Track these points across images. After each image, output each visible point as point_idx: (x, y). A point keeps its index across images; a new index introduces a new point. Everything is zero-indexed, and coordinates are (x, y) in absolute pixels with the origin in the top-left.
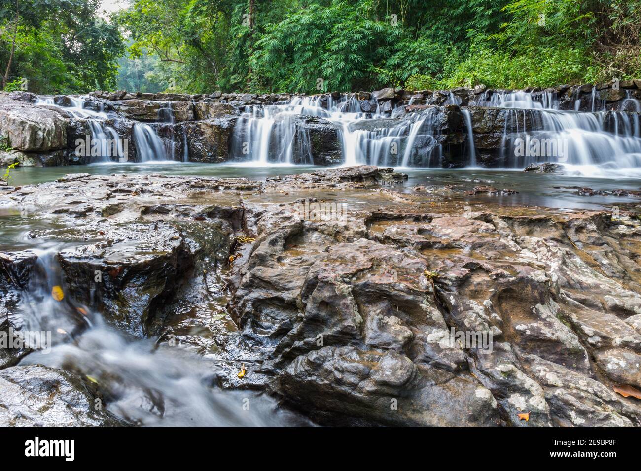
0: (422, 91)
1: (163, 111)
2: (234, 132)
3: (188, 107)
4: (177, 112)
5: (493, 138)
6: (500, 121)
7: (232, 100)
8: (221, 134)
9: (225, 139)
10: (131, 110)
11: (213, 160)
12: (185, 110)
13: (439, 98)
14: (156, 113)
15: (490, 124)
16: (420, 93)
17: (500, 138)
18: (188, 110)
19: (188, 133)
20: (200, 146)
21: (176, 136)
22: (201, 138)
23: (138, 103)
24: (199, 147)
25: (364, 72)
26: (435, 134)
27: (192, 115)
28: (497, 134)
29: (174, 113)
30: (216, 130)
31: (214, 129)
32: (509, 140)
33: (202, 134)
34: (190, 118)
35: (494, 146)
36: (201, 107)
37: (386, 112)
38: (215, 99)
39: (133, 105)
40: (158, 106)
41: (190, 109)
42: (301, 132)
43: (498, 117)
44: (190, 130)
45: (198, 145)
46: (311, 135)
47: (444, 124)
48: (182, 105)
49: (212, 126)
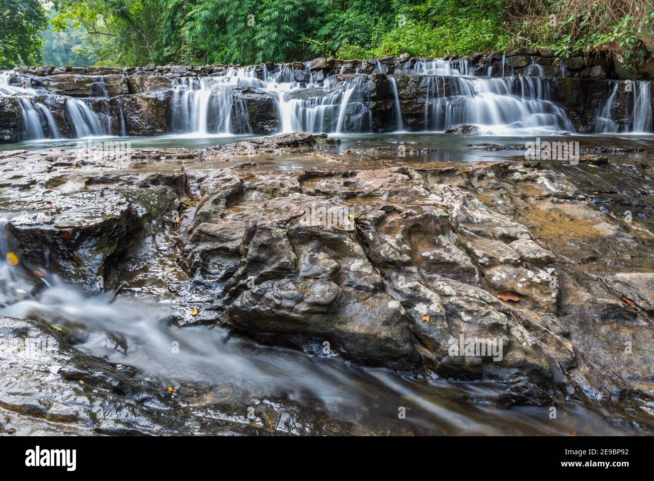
0: (352, 61)
1: (95, 85)
2: (172, 104)
3: (122, 81)
4: (111, 86)
5: (417, 103)
6: (422, 88)
7: (167, 73)
8: (158, 107)
9: (162, 112)
10: (61, 85)
11: (152, 133)
12: (119, 83)
13: (368, 67)
14: (88, 88)
15: (414, 90)
16: (350, 62)
17: (423, 104)
18: (122, 84)
19: (123, 106)
20: (137, 119)
21: (111, 110)
22: (137, 112)
23: (68, 78)
24: (137, 121)
25: (297, 43)
26: (364, 101)
27: (127, 89)
28: (420, 100)
29: (107, 87)
30: (153, 103)
31: (150, 101)
32: (431, 105)
33: (138, 107)
34: (125, 92)
35: (418, 111)
36: (135, 80)
37: (319, 82)
38: (150, 72)
39: (63, 80)
40: (90, 81)
41: (124, 82)
42: (239, 103)
43: (421, 84)
44: (125, 104)
45: (135, 119)
46: (248, 105)
47: (373, 92)
48: (115, 79)
49: (148, 99)
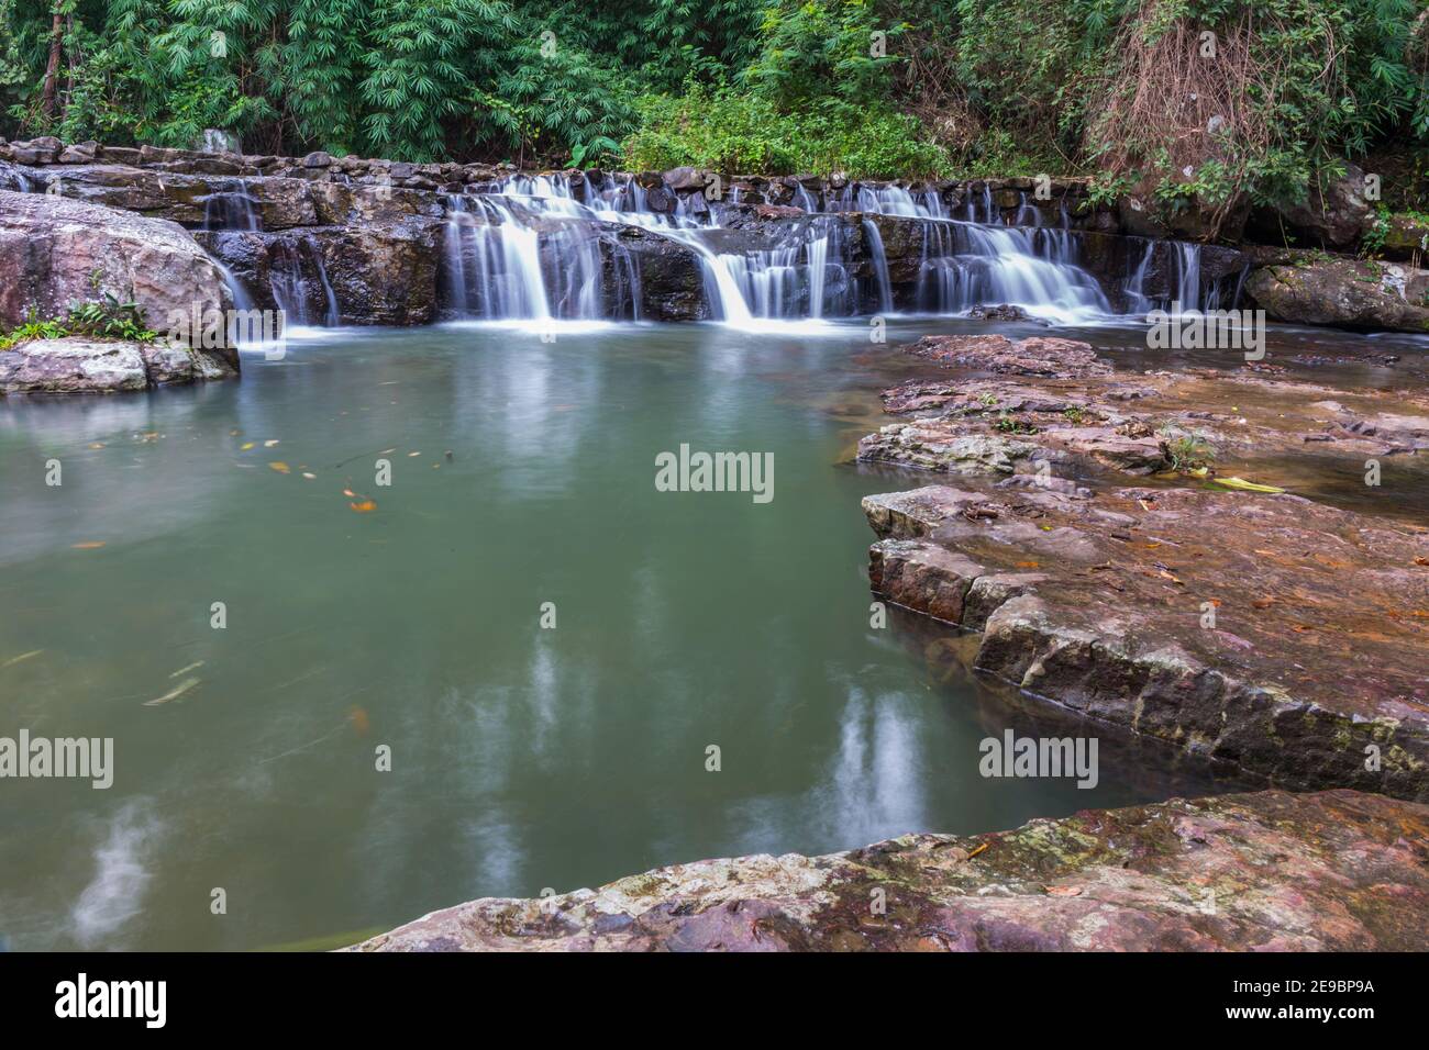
0: (751, 177)
1: (221, 201)
3: (302, 193)
4: (270, 205)
5: (907, 266)
6: (915, 240)
8: (418, 261)
9: (427, 273)
10: (120, 195)
11: (398, 320)
12: (292, 199)
13: (784, 193)
14: (201, 207)
15: (902, 244)
16: (746, 179)
17: (917, 266)
18: (301, 201)
19: (324, 256)
20: (363, 287)
22: (362, 270)
23: (137, 178)
24: (362, 291)
27: (312, 213)
28: (912, 260)
29: (257, 208)
30: (407, 252)
31: (399, 247)
33: (365, 259)
34: (307, 221)
35: (909, 279)
39: (117, 182)
40: (206, 189)
41: (308, 197)
42: (622, 258)
43: (913, 233)
44: (329, 251)
45: (356, 285)
48: (284, 189)
49: (393, 243)
